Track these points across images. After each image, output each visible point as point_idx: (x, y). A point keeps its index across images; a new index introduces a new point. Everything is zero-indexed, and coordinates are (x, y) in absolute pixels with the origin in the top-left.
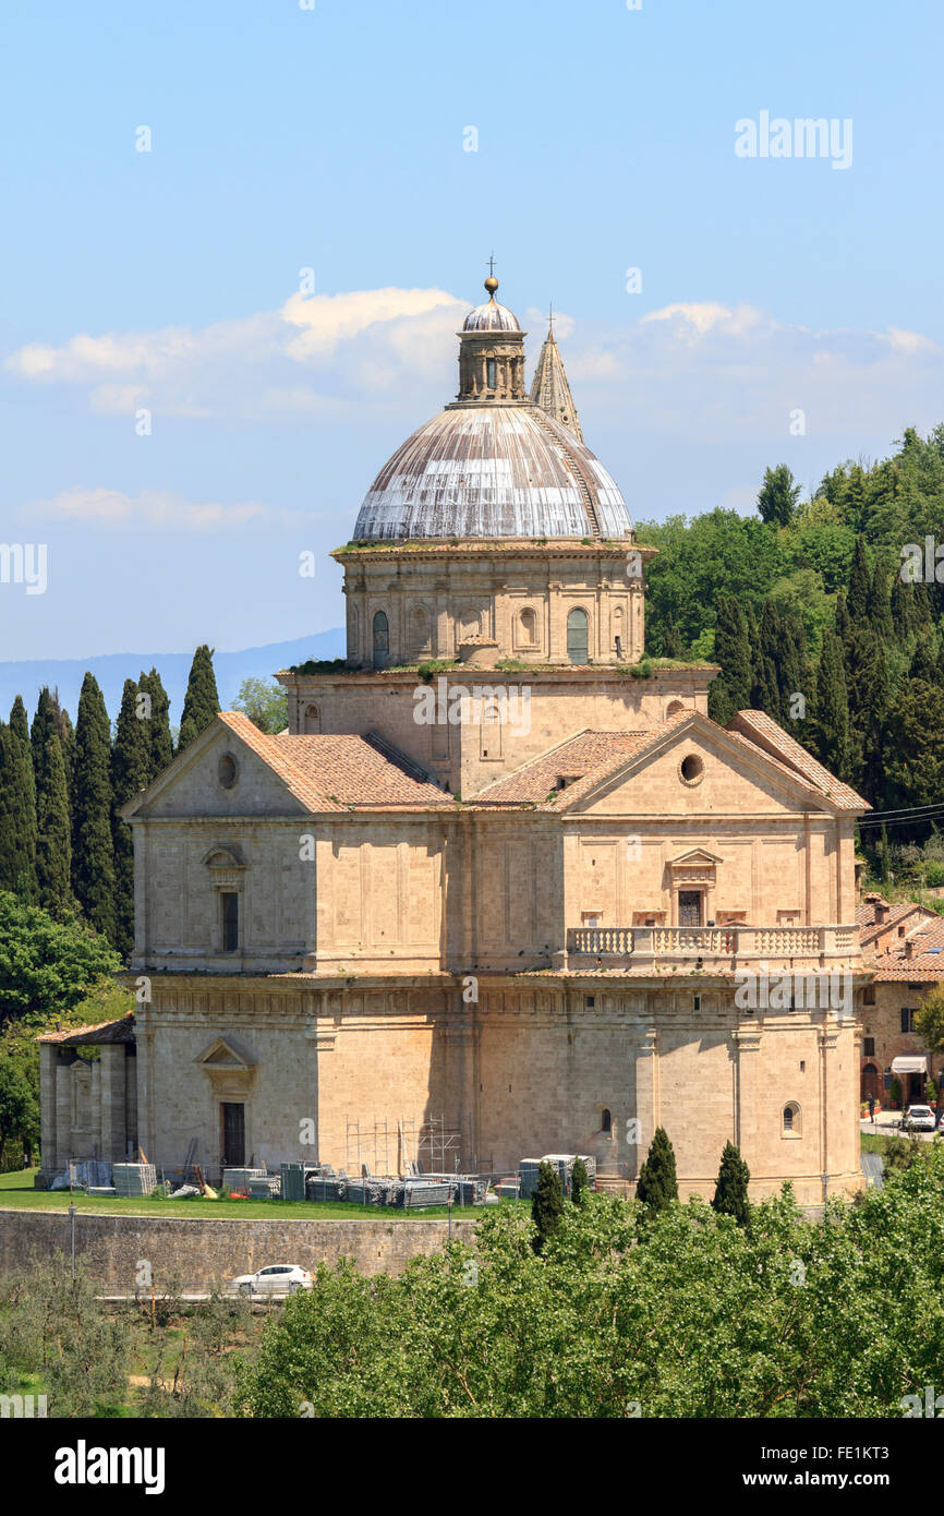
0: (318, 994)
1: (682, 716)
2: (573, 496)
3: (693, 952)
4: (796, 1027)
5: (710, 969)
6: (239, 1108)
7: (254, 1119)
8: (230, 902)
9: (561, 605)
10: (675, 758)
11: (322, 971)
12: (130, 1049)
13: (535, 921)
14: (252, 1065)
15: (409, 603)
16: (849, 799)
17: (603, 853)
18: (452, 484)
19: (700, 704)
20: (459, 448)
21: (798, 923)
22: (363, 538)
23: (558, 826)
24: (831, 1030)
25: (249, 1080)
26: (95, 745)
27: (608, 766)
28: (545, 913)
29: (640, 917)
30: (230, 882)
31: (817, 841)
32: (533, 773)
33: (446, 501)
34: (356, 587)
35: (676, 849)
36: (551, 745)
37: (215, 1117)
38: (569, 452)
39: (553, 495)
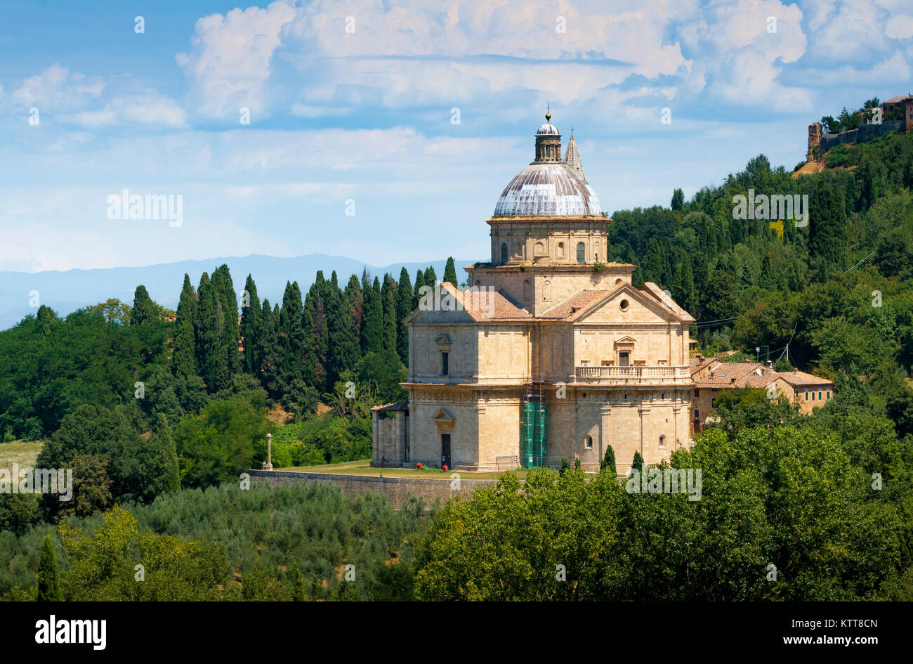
0: (479, 392)
1: (621, 284)
2: (579, 198)
3: (624, 376)
4: (665, 405)
5: (631, 383)
6: (449, 436)
7: (454, 441)
8: (445, 356)
9: (574, 241)
10: (618, 300)
11: (480, 383)
12: (407, 413)
13: (563, 364)
14: (454, 420)
15: (515, 240)
16: (686, 317)
17: (589, 338)
18: (532, 194)
19: (628, 280)
20: (534, 179)
21: (666, 365)
22: (497, 214)
23: (571, 326)
24: (678, 407)
25: (452, 424)
26: (406, 295)
27: (592, 304)
28: (567, 360)
29: (604, 363)
30: (445, 348)
31: (673, 333)
32: (563, 306)
33: (530, 201)
34: (495, 234)
35: (618, 336)
36: (571, 296)
37: (439, 440)
38: (578, 181)
39: (571, 198)
